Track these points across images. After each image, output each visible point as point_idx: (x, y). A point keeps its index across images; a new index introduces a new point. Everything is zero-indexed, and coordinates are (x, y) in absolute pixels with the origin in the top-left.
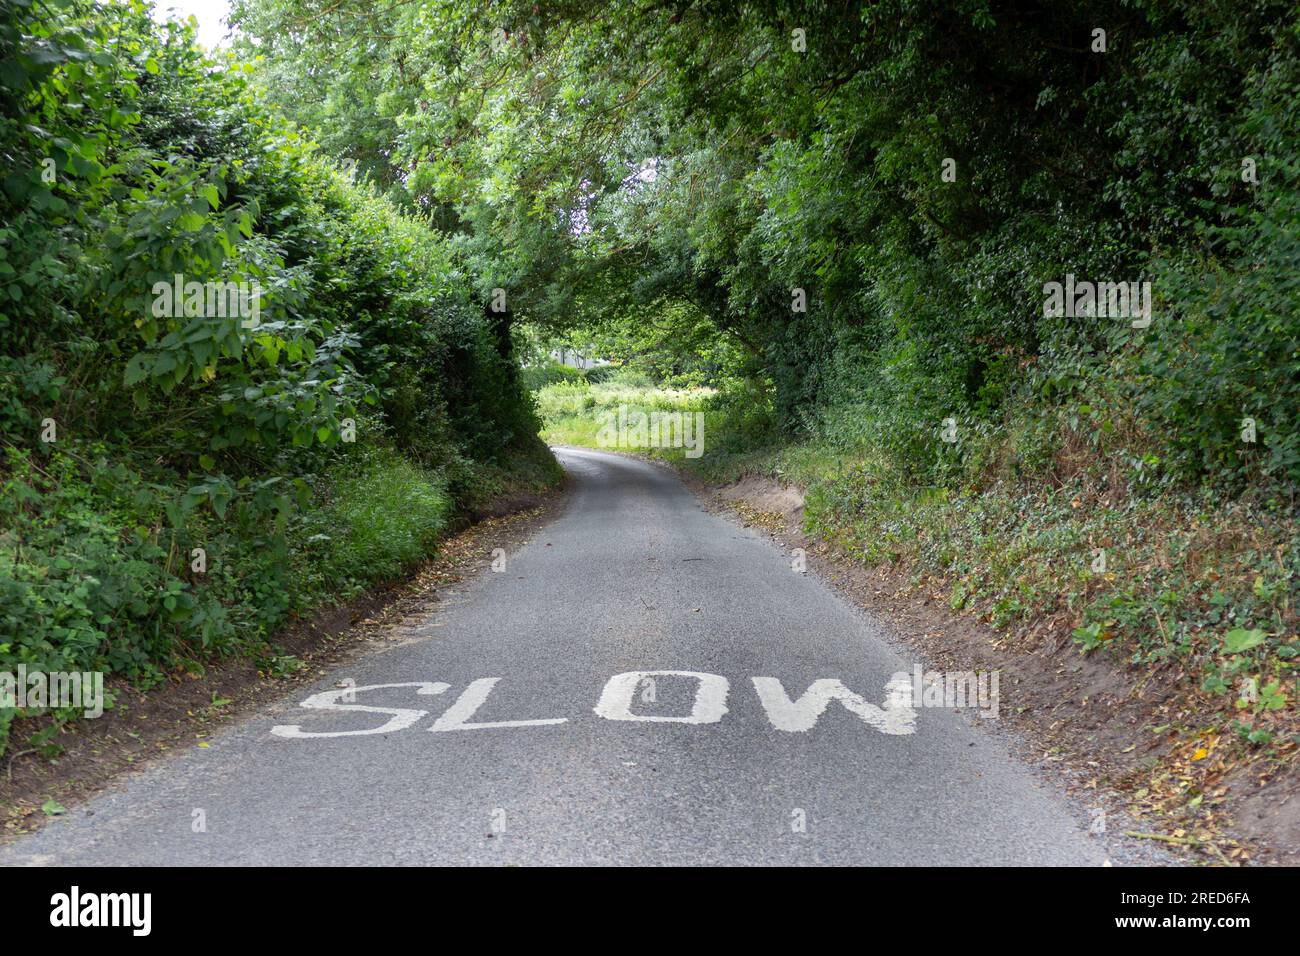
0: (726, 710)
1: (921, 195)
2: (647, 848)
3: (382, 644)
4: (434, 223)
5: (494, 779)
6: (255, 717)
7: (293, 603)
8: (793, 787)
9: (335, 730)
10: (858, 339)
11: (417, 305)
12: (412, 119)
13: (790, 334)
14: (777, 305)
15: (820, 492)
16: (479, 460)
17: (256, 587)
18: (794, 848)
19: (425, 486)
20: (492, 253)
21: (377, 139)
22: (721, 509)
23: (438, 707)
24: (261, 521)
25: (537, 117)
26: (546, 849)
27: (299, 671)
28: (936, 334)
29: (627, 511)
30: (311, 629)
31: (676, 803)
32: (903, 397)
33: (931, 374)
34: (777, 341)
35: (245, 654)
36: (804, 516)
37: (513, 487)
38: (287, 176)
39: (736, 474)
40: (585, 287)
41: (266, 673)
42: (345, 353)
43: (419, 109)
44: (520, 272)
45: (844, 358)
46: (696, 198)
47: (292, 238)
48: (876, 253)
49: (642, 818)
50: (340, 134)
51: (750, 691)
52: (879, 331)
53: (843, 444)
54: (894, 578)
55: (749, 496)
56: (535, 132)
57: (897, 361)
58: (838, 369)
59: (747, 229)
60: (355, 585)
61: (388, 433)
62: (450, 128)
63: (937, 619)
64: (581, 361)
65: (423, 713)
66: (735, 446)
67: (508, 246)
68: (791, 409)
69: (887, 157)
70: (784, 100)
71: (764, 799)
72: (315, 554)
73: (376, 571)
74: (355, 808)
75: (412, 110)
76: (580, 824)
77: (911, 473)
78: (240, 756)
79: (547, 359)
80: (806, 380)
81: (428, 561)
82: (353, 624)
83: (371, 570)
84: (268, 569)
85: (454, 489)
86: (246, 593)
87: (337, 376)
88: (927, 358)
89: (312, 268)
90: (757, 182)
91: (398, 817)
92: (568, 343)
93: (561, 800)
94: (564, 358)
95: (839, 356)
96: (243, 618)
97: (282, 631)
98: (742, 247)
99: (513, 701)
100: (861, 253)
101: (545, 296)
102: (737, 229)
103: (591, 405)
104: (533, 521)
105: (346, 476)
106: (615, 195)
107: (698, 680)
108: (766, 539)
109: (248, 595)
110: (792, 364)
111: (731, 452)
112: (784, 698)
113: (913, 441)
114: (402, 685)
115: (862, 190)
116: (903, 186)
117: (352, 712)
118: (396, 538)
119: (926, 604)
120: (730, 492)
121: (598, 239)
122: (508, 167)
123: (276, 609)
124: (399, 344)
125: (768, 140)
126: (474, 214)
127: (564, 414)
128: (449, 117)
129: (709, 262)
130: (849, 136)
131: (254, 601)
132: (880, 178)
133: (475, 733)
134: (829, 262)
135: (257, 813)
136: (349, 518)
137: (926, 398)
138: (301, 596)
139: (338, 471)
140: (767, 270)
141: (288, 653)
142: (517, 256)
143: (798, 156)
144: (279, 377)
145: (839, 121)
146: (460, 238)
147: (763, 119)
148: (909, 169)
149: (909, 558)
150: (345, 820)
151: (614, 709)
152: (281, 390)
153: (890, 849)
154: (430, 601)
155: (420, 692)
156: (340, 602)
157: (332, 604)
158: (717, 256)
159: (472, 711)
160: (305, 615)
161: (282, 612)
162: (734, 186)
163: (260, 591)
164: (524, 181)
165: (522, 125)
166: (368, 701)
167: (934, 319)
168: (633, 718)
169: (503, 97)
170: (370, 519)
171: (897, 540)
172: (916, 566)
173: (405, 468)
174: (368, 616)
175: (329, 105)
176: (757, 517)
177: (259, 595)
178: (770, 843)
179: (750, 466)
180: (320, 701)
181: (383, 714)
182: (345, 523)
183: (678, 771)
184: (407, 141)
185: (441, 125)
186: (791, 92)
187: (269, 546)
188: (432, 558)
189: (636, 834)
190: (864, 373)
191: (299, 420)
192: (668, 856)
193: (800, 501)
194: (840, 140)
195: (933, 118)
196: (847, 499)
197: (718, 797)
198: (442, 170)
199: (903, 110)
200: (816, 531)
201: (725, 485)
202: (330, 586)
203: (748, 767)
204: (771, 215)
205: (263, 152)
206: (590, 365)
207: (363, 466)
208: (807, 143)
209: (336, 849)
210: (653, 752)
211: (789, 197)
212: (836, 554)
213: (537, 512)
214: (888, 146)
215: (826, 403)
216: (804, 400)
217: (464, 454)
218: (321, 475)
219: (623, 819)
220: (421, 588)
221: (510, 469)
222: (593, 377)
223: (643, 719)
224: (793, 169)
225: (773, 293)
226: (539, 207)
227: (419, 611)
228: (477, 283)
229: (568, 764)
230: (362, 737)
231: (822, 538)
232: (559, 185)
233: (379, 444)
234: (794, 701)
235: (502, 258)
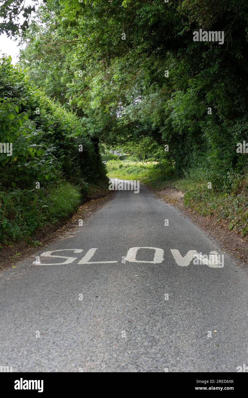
0: (163, 259)
1: (219, 107)
2: (142, 301)
3: (63, 237)
4: (77, 114)
5: (97, 279)
6: (28, 259)
7: (38, 225)
8: (184, 283)
9: (51, 263)
10: (200, 148)
11: (72, 138)
12: (71, 84)
13: (180, 147)
14: (176, 138)
15: (189, 194)
16: (89, 183)
17: (28, 221)
18: (185, 302)
19: (75, 190)
20: (93, 123)
21: (61, 90)
22: (159, 198)
23: (80, 256)
24: (29, 201)
25: (106, 84)
26: (113, 301)
27: (40, 245)
28: (223, 148)
29: (132, 198)
30: (43, 233)
31: (150, 288)
32: (213, 166)
33: (222, 159)
34: (176, 149)
35: (25, 240)
36: (184, 200)
37: (99, 191)
38: (36, 102)
39: (164, 187)
40: (120, 133)
41: (31, 245)
42: (52, 153)
43: (73, 82)
44: (101, 129)
45: (196, 154)
46: (153, 107)
47: (38, 120)
48: (206, 123)
49: (141, 292)
50: (50, 89)
51: (170, 253)
52: (206, 146)
53: (195, 179)
54: (211, 220)
55: (167, 194)
56: (106, 87)
57: (211, 156)
58: (194, 157)
59: (168, 116)
60: (55, 220)
61: (64, 175)
62: (82, 87)
63: (225, 232)
64: (118, 154)
65: (76, 258)
66: (164, 179)
67: (98, 121)
68: (179, 169)
69: (209, 96)
70: (179, 79)
71: (176, 287)
72: (44, 211)
73: (61, 216)
74: (58, 287)
75: (71, 82)
76: (123, 293)
77: (216, 188)
78: (24, 270)
79: (109, 153)
80: (184, 160)
81: (75, 212)
82: (55, 231)
83: (60, 216)
84: (31, 215)
85: (83, 191)
86: (25, 222)
87: (50, 159)
88: (220, 155)
89: (43, 128)
90: (171, 103)
91: (70, 290)
92: (115, 149)
93: (117, 286)
94: (113, 153)
95: (194, 153)
96: (24, 230)
97: (35, 233)
98: (166, 122)
99: (101, 255)
100: (201, 124)
101: (109, 135)
102: (165, 116)
103: (121, 166)
104: (105, 200)
105: (52, 188)
106: (129, 106)
107: (155, 250)
108: (173, 207)
109: (26, 223)
110: (180, 155)
111: (162, 181)
112: (180, 256)
113: (217, 179)
114: (69, 250)
115: (202, 105)
116: (214, 104)
117: (55, 258)
118: (67, 206)
119: (221, 228)
120: (162, 193)
121: (124, 119)
122: (98, 98)
123: (33, 227)
124: (67, 149)
125: (174, 91)
126: (88, 112)
127: (113, 169)
128: (82, 84)
129: (156, 126)
130: (198, 90)
131: (27, 225)
132: (207, 102)
133: (91, 265)
134: (192, 126)
135: (30, 288)
136: (53, 200)
137: (220, 166)
138: (40, 223)
139: (50, 186)
140: (173, 128)
141: (37, 240)
142: (100, 124)
143: (183, 95)
144: (34, 160)
145: (195, 85)
146: (84, 118)
147: (173, 85)
148: (216, 99)
149: (216, 214)
150: (55, 291)
151: (131, 258)
152: (35, 164)
153: (213, 303)
154: (76, 224)
155: (75, 252)
156: (51, 225)
157: (49, 225)
158: (159, 124)
159: (90, 258)
160: (41, 229)
161: (35, 228)
162: (164, 104)
163: (29, 222)
164: (103, 102)
165: (102, 86)
166: (60, 254)
167: (223, 143)
168: (137, 261)
169: (97, 78)
170: (59, 200)
171: (212, 208)
172: (218, 216)
173: (69, 185)
174: (59, 229)
175: (47, 80)
176: (170, 200)
177: (29, 223)
178: (178, 300)
179: (168, 185)
180: (47, 254)
181: (64, 259)
182: (52, 202)
183: (150, 278)
184: (70, 91)
185: (80, 87)
186: (181, 77)
187: (31, 209)
188: (76, 212)
189: (139, 297)
190: (201, 158)
191: (40, 173)
192: (149, 304)
193: (183, 196)
194: (195, 91)
195: (223, 84)
196: (197, 196)
197: (162, 286)
198: (80, 100)
199: (214, 82)
200: (188, 205)
201: (160, 190)
202: (48, 220)
203: (171, 277)
204: (175, 112)
205: (30, 95)
206: (121, 155)
207: (57, 185)
208: (186, 91)
209: (53, 299)
210: (143, 272)
211: (180, 107)
212: (194, 212)
213: (106, 198)
214: (209, 93)
215: (190, 167)
216: (183, 166)
217: (85, 181)
218: (45, 188)
219: (135, 292)
220: (74, 220)
221: (98, 185)
222: (122, 158)
223: (139, 262)
224: (181, 99)
225: (175, 135)
226: (107, 109)
227: (73, 227)
228: (90, 132)
229: (118, 275)
230: (58, 265)
231: (189, 207)
232: (113, 103)
233: (61, 178)
234: (183, 257)
235: (96, 124)
